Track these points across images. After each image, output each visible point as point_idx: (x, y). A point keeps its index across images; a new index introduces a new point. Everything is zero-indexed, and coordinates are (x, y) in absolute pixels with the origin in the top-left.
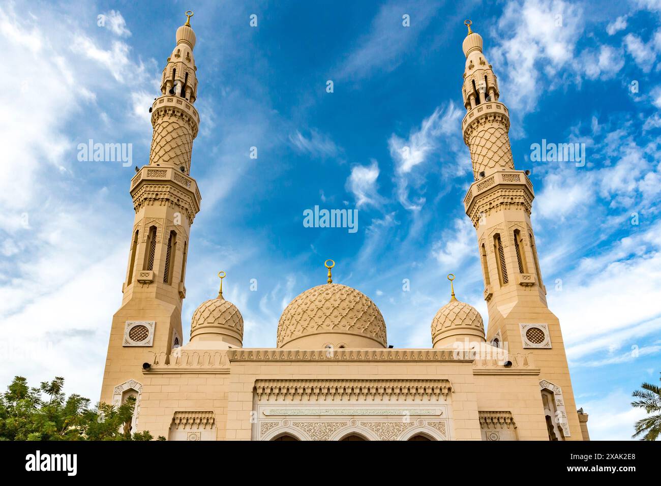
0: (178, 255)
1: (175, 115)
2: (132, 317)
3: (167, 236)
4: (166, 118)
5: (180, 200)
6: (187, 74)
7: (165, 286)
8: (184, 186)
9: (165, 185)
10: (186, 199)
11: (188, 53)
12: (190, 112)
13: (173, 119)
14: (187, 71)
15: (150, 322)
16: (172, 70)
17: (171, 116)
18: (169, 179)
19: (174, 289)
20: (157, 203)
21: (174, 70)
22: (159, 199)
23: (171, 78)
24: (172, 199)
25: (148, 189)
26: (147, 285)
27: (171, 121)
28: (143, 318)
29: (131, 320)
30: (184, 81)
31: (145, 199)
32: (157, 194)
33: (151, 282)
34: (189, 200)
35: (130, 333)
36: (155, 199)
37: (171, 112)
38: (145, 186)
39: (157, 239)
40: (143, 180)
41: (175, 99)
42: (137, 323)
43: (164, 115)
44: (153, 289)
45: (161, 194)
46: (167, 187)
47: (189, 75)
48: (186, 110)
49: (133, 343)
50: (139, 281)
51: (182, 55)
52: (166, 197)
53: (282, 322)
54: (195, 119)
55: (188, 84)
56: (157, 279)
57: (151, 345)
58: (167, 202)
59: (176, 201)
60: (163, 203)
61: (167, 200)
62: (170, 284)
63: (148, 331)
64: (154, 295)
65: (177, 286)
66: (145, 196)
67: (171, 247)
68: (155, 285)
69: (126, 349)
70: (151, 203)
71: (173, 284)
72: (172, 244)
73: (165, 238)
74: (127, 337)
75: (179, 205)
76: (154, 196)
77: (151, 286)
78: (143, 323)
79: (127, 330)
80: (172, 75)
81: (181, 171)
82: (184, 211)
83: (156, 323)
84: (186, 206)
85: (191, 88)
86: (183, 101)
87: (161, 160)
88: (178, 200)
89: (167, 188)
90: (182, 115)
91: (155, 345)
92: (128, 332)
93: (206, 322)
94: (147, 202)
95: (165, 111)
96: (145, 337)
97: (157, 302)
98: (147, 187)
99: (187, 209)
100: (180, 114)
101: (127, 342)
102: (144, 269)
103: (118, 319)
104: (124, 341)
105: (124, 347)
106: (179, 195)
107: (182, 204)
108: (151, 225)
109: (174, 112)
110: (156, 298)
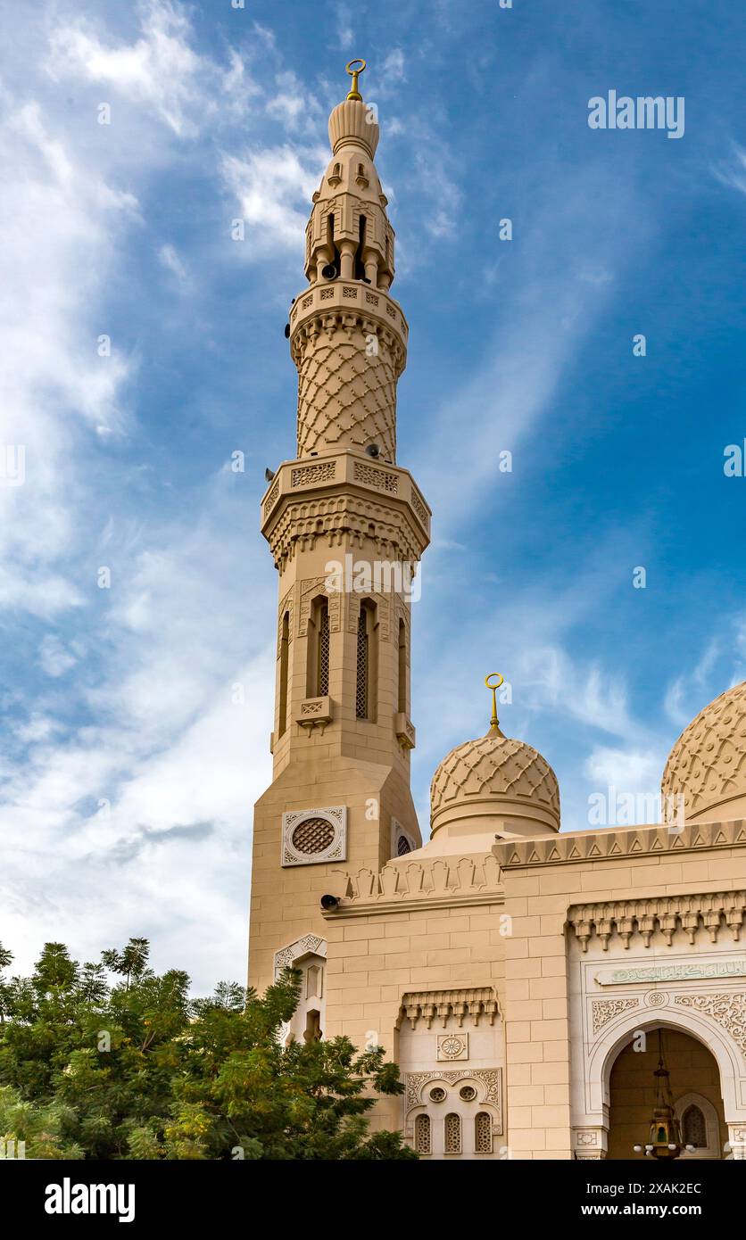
0: (386, 653)
1: (344, 327)
2: (294, 803)
3: (354, 613)
4: (323, 341)
5: (377, 525)
6: (363, 220)
7: (362, 727)
8: (383, 491)
9: (336, 497)
10: (390, 520)
11: (361, 167)
12: (380, 311)
13: (341, 337)
14: (363, 212)
15: (336, 808)
16: (325, 220)
17: (333, 333)
18: (344, 481)
19: (383, 732)
20: (322, 543)
21: (331, 218)
22: (326, 531)
23: (324, 241)
24: (356, 526)
25: (298, 515)
26: (320, 731)
27: (333, 344)
28: (319, 801)
29: (293, 809)
30: (356, 238)
31: (295, 539)
32: (320, 523)
33: (328, 721)
34: (398, 523)
35: (294, 836)
36: (316, 535)
37: (332, 322)
38: (289, 510)
39: (332, 624)
40: (284, 497)
41: (338, 288)
42: (307, 814)
43: (318, 334)
44: (333, 736)
45: (329, 520)
46: (342, 501)
47: (368, 222)
48: (369, 308)
49: (304, 858)
50: (300, 723)
51: (345, 176)
52: (341, 524)
53: (669, 775)
54: (395, 324)
55: (369, 243)
56: (340, 714)
57: (343, 857)
58: (345, 537)
59: (365, 529)
60: (337, 540)
61: (345, 530)
62: (374, 721)
63: (332, 829)
64: (337, 749)
65: (390, 723)
66: (294, 532)
67: (366, 637)
68: (337, 727)
69: (291, 871)
70: (309, 544)
71: (379, 718)
72: (369, 631)
73: (348, 619)
74: (288, 846)
75: (374, 538)
76: (313, 529)
77: (327, 730)
78: (320, 812)
79: (287, 832)
80: (325, 232)
81: (369, 457)
82: (389, 550)
83: (348, 810)
84: (393, 537)
85: (377, 252)
86: (359, 288)
87: (321, 441)
88: (371, 526)
89: (341, 504)
90: (360, 322)
91: (351, 858)
92: (290, 837)
93: (461, 793)
94: (299, 545)
95: (319, 324)
96: (328, 841)
97: (345, 763)
98: (295, 510)
99: (395, 544)
100: (353, 322)
101: (289, 856)
102: (309, 695)
103: (265, 810)
104: (283, 855)
105: (283, 867)
106: (371, 514)
107: (382, 534)
108: (313, 595)
109: (339, 320)
110: (343, 754)
